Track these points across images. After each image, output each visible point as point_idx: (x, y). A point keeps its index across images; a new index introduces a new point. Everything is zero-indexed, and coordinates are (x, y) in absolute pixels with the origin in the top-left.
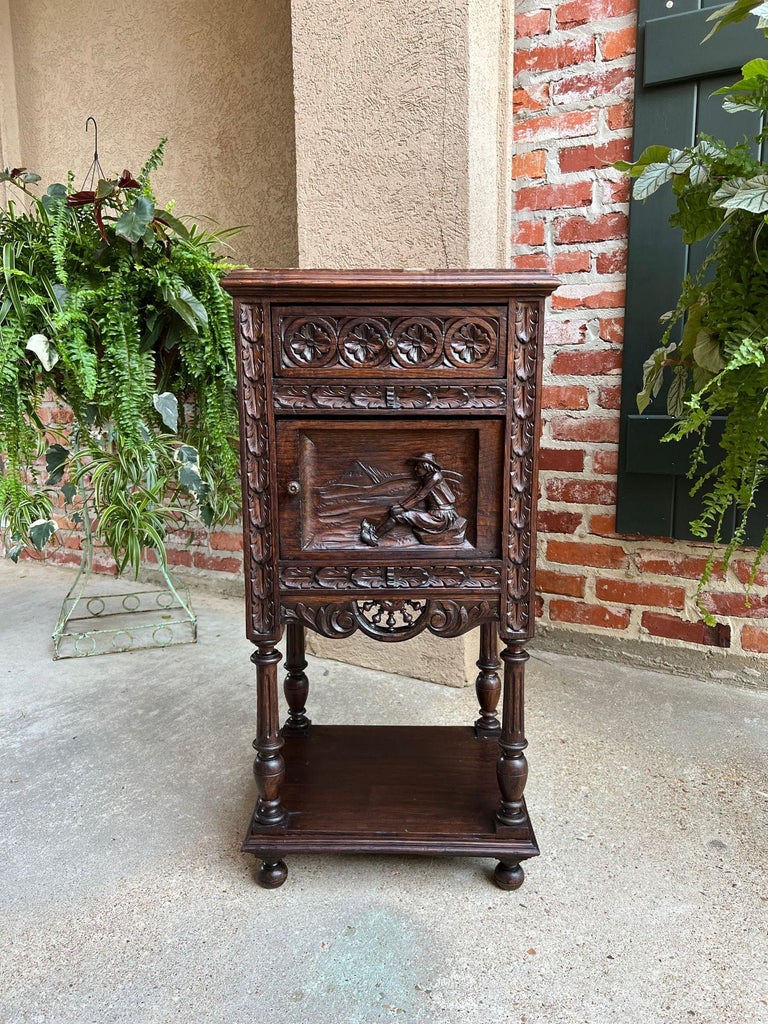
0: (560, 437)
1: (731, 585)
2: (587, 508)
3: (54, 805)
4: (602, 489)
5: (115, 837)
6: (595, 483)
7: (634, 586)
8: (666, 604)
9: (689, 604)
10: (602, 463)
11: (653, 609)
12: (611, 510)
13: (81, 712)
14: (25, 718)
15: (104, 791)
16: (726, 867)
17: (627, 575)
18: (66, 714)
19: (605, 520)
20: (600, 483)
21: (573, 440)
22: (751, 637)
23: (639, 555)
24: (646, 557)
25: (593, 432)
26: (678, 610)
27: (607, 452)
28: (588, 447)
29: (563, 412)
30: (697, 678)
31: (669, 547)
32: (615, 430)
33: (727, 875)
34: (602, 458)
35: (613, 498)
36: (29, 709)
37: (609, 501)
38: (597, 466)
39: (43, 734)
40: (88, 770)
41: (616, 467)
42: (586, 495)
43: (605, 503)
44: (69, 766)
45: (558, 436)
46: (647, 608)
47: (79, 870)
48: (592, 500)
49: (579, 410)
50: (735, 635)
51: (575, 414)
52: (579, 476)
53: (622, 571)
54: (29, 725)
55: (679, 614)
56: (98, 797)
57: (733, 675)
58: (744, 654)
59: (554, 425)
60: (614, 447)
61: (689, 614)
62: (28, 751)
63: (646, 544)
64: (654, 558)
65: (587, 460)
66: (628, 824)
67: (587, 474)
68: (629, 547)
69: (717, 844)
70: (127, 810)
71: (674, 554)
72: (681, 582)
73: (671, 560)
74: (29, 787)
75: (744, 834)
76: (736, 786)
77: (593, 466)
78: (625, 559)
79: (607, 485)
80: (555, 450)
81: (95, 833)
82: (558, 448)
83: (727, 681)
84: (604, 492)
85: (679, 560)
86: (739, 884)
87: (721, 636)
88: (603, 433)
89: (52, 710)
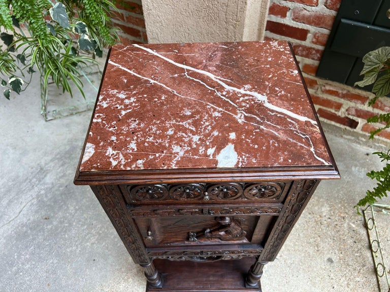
0: (297, 20)
1: (366, 107)
2: (303, 59)
3: (67, 236)
4: (314, 52)
5: (94, 259)
6: (311, 48)
7: (318, 98)
8: (331, 108)
9: (343, 110)
10: (317, 39)
11: (324, 108)
12: (316, 63)
13: (66, 165)
14: (42, 171)
15: (85, 227)
16: (332, 275)
17: (315, 93)
18: (60, 167)
19: (311, 67)
20: (314, 49)
21: (304, 23)
22: (367, 128)
23: (324, 86)
24: (328, 88)
25: (317, 21)
26: (336, 111)
27: (322, 34)
28: (312, 29)
29: (301, 5)
30: (336, 136)
31: (342, 86)
32: (330, 23)
33: (332, 281)
34: (318, 37)
35: (318, 58)
36: (43, 163)
37: (316, 58)
38: (314, 40)
39: (53, 183)
40: (76, 210)
41: (325, 43)
42: (304, 53)
43: (313, 59)
44: (68, 207)
45: (296, 19)
46: (321, 107)
47: (84, 280)
48: (307, 56)
49: (312, 6)
50: (360, 126)
51: (309, 8)
52: (303, 43)
53: (314, 91)
54: (45, 176)
55: (336, 113)
56: (83, 230)
57: (353, 138)
58: (361, 132)
59: (294, 12)
60: (326, 32)
61: (341, 113)
62: (50, 196)
63: (330, 82)
64: (331, 88)
65: (309, 35)
66: (296, 247)
67: (307, 43)
68: (320, 81)
69: (330, 260)
70: (97, 240)
71: (343, 89)
72: (342, 101)
73: (340, 91)
74: (55, 223)
75: (341, 253)
76: (342, 220)
77: (312, 39)
78: (316, 86)
79: (317, 51)
80: (292, 27)
81: (87, 255)
82: (294, 26)
83: (349, 140)
84: (314, 54)
85: (345, 92)
86: (335, 287)
87: (353, 124)
88: (323, 23)
89: (52, 164)
